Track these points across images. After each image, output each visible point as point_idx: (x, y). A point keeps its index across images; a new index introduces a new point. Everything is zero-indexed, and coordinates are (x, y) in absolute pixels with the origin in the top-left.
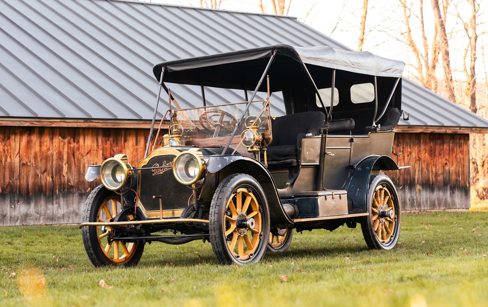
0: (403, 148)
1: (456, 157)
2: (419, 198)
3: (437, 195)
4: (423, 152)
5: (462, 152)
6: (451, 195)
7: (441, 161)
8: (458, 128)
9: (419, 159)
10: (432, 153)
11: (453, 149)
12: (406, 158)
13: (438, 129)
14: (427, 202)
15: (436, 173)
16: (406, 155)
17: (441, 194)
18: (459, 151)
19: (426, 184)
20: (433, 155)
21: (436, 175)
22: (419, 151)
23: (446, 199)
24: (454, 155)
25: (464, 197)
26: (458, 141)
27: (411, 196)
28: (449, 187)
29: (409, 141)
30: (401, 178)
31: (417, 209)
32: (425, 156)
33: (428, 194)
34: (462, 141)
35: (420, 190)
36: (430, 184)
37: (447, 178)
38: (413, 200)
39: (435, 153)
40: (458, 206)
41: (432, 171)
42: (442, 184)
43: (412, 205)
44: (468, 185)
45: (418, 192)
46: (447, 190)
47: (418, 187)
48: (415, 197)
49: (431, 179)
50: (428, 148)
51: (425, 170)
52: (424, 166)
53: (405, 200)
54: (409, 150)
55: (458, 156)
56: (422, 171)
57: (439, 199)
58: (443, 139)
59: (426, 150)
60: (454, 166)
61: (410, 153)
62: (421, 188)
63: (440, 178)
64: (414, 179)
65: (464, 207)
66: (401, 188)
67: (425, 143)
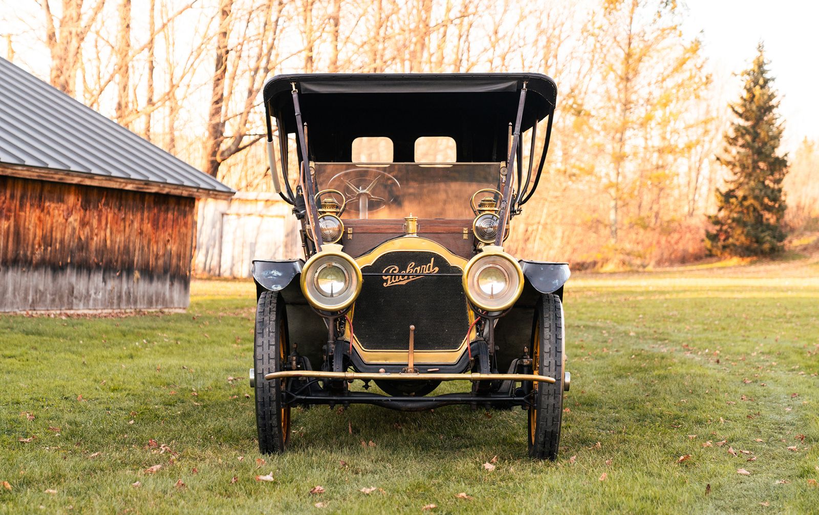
0: (125, 214)
1: (179, 231)
2: (136, 290)
3: (156, 287)
4: (146, 221)
5: (186, 224)
6: (170, 288)
7: (163, 235)
8: (195, 190)
9: (141, 233)
10: (156, 225)
11: (177, 219)
12: (127, 228)
13: (175, 189)
14: (144, 296)
15: (157, 255)
16: (127, 224)
17: (160, 285)
18: (183, 223)
19: (145, 270)
20: (155, 227)
21: (157, 257)
22: (142, 219)
23: (164, 294)
24: (178, 227)
25: (183, 292)
26: (183, 208)
27: (128, 288)
28: (168, 276)
29: (132, 203)
30: (119, 260)
31: (133, 307)
32: (148, 227)
33: (146, 286)
34: (188, 208)
35: (138, 279)
36: (149, 271)
37: (168, 262)
38: (129, 293)
39: (158, 224)
40: (176, 305)
41: (153, 251)
42: (162, 271)
43: (128, 302)
44: (188, 274)
45: (136, 281)
46: (166, 280)
47: (137, 274)
48: (132, 290)
49: (151, 263)
50: (152, 215)
51: (146, 249)
52: (145, 243)
53: (121, 293)
54: (131, 217)
55: (181, 231)
56: (143, 250)
57: (158, 295)
58: (168, 204)
59: (149, 219)
60: (176, 245)
61: (132, 222)
62: (139, 276)
63: (161, 262)
64: (133, 261)
65: (182, 306)
66: (118, 274)
67: (149, 208)
